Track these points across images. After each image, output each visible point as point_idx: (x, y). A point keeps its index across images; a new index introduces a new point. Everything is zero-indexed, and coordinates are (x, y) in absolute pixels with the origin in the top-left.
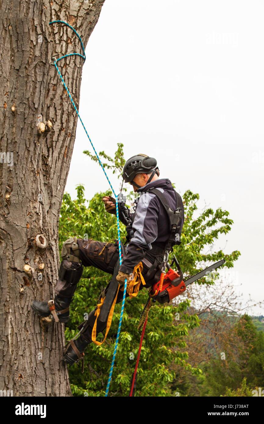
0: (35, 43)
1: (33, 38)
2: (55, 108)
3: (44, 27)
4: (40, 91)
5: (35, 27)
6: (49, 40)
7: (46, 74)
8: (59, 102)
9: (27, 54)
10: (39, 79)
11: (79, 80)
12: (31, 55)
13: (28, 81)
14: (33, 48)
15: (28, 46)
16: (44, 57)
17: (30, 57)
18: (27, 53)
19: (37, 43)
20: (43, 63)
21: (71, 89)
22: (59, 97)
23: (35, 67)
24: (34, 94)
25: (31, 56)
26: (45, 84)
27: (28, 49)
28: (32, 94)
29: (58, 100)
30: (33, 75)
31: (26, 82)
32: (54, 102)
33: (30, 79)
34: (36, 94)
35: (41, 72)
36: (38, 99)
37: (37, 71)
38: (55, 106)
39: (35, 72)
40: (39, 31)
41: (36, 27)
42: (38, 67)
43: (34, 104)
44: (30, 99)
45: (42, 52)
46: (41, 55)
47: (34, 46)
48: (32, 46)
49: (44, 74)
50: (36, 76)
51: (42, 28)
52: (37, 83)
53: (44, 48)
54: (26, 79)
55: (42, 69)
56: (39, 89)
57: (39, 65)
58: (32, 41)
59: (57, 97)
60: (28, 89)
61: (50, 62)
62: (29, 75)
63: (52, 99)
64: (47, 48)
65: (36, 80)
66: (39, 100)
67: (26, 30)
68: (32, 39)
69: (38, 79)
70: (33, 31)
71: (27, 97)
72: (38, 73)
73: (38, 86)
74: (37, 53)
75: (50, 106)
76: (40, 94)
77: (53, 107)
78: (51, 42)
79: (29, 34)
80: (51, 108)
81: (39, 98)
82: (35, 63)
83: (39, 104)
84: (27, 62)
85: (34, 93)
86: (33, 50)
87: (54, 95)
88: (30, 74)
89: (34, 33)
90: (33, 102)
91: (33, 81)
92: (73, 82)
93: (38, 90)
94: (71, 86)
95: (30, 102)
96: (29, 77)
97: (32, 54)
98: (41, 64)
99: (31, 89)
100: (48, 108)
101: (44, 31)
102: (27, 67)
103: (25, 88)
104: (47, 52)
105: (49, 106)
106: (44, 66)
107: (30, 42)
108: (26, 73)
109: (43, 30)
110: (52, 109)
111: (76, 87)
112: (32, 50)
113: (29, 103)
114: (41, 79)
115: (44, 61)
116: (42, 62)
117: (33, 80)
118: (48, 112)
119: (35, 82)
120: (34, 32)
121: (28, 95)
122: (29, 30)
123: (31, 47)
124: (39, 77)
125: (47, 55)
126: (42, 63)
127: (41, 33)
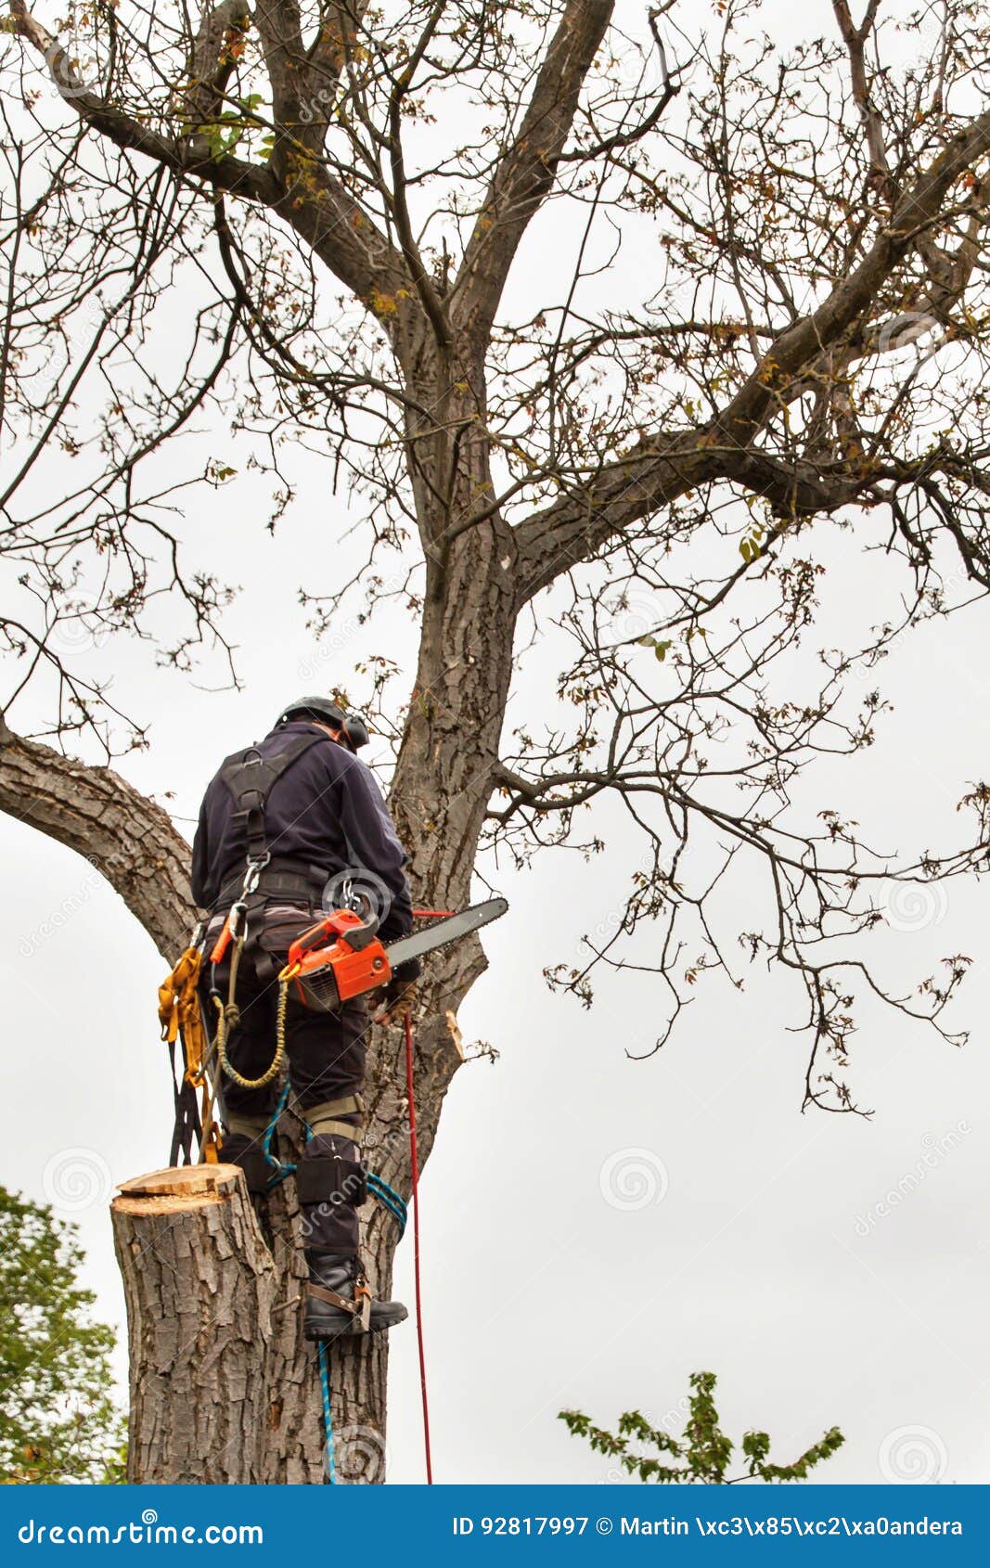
0: (213, 1288)
1: (207, 1273)
2: (305, 1461)
3: (238, 1234)
4: (243, 1431)
5: (210, 1241)
6: (259, 1269)
7: (257, 1374)
8: (316, 1439)
9: (190, 1324)
10: (236, 1393)
11: (379, 1356)
12: (204, 1323)
13: (200, 1407)
14: (208, 1301)
15: (193, 1298)
16: (245, 1324)
17: (200, 1332)
18: (192, 1321)
19: (220, 1286)
20: (244, 1342)
21: (352, 1390)
22: (316, 1422)
23: (221, 1358)
24: (222, 1444)
25: (204, 1328)
26: (256, 1407)
27: (194, 1308)
28: (218, 1445)
29: (312, 1433)
30: (215, 1386)
31: (196, 1410)
32: (299, 1440)
33: (207, 1400)
34: (230, 1442)
35: (239, 1372)
36: (235, 1456)
37: (226, 1370)
38: (302, 1453)
39: (222, 1375)
40: (224, 1249)
41: (214, 1239)
42: (229, 1357)
43: (225, 1474)
44: (210, 1462)
45: (239, 1312)
46: (236, 1321)
47: (213, 1296)
48: (206, 1297)
49: (250, 1377)
50: (223, 1387)
51: (234, 1237)
52: (227, 1408)
53: (243, 1299)
54: (193, 1401)
55: (241, 1362)
56: (237, 1426)
57: (232, 1352)
58: (204, 1283)
59: (310, 1422)
60: (203, 1430)
61: (265, 1336)
62: (202, 1387)
63: (293, 1433)
64: (254, 1294)
65: (227, 1398)
66: (241, 1459)
67: (185, 1253)
68: (202, 1277)
69: (231, 1394)
70: (204, 1253)
71: (201, 1457)
72: (231, 1377)
73: (232, 1416)
74: (224, 1317)
75: (288, 1455)
76: (243, 1441)
77: (296, 1460)
78: (266, 1273)
79: (194, 1261)
80: (289, 1461)
81: (241, 1453)
82: (218, 1348)
83: (242, 1471)
84: (192, 1348)
85: (223, 1441)
86: (211, 1309)
87: (299, 1418)
88: (206, 1384)
89: (209, 1258)
90: (221, 1469)
91: (217, 1404)
92: (359, 1366)
93: (233, 1428)
94: (352, 1382)
95: (212, 1470)
96: (204, 1392)
97: (207, 1320)
98: (236, 1347)
99: (212, 1431)
100: (283, 1462)
101: (240, 1245)
102: (195, 1362)
103: (193, 1428)
104: (255, 1307)
105: (283, 1454)
106: (248, 1351)
107: (197, 1285)
108: (193, 1382)
109: (235, 1243)
110: (294, 1465)
111: (370, 1382)
112: (206, 1309)
113: (207, 1473)
114: (242, 1394)
115: (247, 1338)
116: (241, 1340)
117: (217, 1399)
118: (283, 1475)
119: (221, 1407)
120: (208, 1254)
121: (205, 1448)
122: (192, 1250)
123: (203, 1303)
124: (235, 1389)
125: (254, 1316)
126: (240, 1345)
127: (231, 1253)
